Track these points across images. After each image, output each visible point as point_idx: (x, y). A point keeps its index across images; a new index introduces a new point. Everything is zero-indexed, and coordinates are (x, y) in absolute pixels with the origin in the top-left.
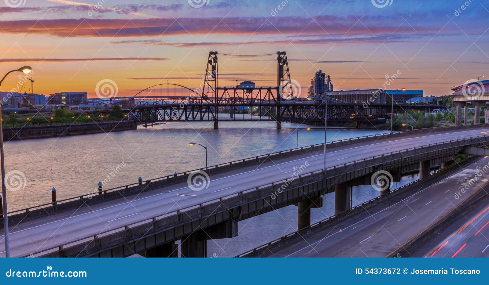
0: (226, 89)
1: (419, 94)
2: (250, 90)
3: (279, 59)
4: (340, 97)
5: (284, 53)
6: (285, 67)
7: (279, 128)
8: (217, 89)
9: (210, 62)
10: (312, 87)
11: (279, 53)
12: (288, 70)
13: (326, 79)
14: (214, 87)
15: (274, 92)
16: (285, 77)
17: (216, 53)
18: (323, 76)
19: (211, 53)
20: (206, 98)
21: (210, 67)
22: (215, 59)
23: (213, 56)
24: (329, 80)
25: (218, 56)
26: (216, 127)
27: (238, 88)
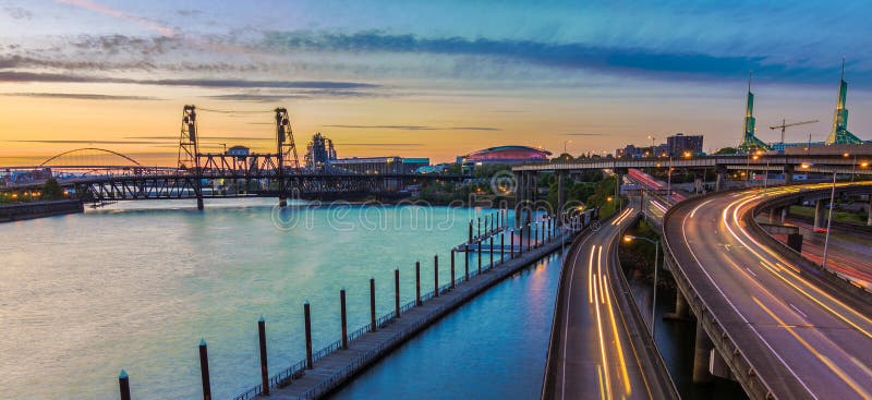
0: (210, 156)
1: (425, 163)
2: (243, 158)
3: (279, 118)
4: (347, 166)
5: (284, 111)
6: (286, 128)
7: (283, 205)
8: (199, 155)
9: (186, 120)
10: (309, 155)
11: (278, 111)
12: (290, 133)
13: (326, 144)
14: (193, 152)
15: (274, 160)
16: (288, 141)
17: (193, 108)
18: (323, 140)
19: (186, 108)
20: (183, 167)
21: (187, 127)
22: (193, 116)
23: (189, 111)
24: (331, 146)
25: (196, 111)
26: (201, 207)
27: (226, 154)
